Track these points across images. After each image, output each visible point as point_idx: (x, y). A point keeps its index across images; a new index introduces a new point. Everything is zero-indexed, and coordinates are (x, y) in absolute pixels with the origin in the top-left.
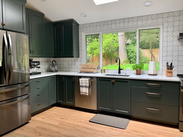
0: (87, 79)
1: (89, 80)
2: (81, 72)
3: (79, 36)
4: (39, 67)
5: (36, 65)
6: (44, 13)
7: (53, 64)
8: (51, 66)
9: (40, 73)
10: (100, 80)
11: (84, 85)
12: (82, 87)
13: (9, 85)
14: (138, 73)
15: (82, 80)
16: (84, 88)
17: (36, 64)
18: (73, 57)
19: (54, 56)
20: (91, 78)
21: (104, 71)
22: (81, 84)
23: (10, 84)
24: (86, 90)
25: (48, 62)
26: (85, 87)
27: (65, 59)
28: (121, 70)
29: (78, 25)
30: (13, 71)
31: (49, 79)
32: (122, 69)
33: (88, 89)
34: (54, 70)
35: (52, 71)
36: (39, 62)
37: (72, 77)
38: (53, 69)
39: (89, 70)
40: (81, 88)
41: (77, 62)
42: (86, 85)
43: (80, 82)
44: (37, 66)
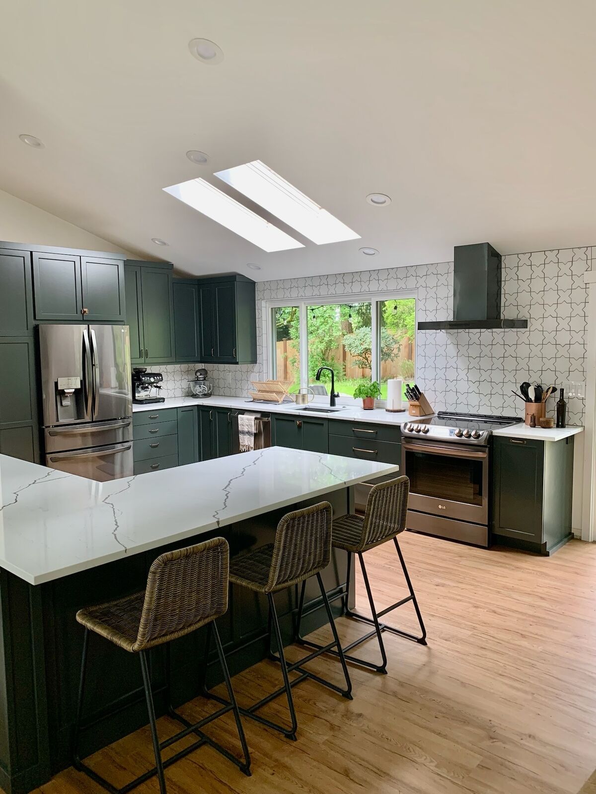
0: (252, 417)
1: (256, 419)
2: (254, 400)
3: (257, 310)
4: (159, 387)
5: (153, 383)
6: (173, 262)
7: (198, 378)
8: (192, 384)
9: (162, 400)
10: (277, 419)
11: (246, 430)
12: (243, 433)
13: (92, 422)
14: (368, 406)
15: (242, 419)
16: (247, 437)
17: (152, 380)
18: (237, 363)
19: (199, 360)
20: (264, 414)
21: (303, 400)
22: (240, 428)
23: (94, 420)
24: (250, 441)
25: (188, 372)
26: (249, 433)
27: (221, 366)
28: (336, 399)
29: (254, 283)
30: (100, 391)
31: (180, 414)
32: (338, 396)
33: (253, 438)
34: (200, 392)
35: (195, 396)
36: (160, 375)
37: (227, 412)
38: (198, 390)
39: (268, 396)
40: (241, 436)
41: (253, 374)
42: (250, 430)
43: (240, 422)
44: (155, 384)
